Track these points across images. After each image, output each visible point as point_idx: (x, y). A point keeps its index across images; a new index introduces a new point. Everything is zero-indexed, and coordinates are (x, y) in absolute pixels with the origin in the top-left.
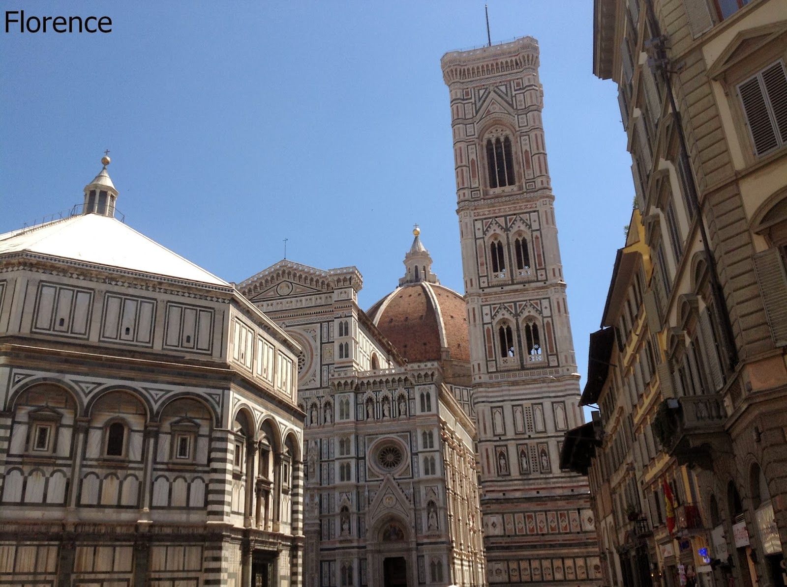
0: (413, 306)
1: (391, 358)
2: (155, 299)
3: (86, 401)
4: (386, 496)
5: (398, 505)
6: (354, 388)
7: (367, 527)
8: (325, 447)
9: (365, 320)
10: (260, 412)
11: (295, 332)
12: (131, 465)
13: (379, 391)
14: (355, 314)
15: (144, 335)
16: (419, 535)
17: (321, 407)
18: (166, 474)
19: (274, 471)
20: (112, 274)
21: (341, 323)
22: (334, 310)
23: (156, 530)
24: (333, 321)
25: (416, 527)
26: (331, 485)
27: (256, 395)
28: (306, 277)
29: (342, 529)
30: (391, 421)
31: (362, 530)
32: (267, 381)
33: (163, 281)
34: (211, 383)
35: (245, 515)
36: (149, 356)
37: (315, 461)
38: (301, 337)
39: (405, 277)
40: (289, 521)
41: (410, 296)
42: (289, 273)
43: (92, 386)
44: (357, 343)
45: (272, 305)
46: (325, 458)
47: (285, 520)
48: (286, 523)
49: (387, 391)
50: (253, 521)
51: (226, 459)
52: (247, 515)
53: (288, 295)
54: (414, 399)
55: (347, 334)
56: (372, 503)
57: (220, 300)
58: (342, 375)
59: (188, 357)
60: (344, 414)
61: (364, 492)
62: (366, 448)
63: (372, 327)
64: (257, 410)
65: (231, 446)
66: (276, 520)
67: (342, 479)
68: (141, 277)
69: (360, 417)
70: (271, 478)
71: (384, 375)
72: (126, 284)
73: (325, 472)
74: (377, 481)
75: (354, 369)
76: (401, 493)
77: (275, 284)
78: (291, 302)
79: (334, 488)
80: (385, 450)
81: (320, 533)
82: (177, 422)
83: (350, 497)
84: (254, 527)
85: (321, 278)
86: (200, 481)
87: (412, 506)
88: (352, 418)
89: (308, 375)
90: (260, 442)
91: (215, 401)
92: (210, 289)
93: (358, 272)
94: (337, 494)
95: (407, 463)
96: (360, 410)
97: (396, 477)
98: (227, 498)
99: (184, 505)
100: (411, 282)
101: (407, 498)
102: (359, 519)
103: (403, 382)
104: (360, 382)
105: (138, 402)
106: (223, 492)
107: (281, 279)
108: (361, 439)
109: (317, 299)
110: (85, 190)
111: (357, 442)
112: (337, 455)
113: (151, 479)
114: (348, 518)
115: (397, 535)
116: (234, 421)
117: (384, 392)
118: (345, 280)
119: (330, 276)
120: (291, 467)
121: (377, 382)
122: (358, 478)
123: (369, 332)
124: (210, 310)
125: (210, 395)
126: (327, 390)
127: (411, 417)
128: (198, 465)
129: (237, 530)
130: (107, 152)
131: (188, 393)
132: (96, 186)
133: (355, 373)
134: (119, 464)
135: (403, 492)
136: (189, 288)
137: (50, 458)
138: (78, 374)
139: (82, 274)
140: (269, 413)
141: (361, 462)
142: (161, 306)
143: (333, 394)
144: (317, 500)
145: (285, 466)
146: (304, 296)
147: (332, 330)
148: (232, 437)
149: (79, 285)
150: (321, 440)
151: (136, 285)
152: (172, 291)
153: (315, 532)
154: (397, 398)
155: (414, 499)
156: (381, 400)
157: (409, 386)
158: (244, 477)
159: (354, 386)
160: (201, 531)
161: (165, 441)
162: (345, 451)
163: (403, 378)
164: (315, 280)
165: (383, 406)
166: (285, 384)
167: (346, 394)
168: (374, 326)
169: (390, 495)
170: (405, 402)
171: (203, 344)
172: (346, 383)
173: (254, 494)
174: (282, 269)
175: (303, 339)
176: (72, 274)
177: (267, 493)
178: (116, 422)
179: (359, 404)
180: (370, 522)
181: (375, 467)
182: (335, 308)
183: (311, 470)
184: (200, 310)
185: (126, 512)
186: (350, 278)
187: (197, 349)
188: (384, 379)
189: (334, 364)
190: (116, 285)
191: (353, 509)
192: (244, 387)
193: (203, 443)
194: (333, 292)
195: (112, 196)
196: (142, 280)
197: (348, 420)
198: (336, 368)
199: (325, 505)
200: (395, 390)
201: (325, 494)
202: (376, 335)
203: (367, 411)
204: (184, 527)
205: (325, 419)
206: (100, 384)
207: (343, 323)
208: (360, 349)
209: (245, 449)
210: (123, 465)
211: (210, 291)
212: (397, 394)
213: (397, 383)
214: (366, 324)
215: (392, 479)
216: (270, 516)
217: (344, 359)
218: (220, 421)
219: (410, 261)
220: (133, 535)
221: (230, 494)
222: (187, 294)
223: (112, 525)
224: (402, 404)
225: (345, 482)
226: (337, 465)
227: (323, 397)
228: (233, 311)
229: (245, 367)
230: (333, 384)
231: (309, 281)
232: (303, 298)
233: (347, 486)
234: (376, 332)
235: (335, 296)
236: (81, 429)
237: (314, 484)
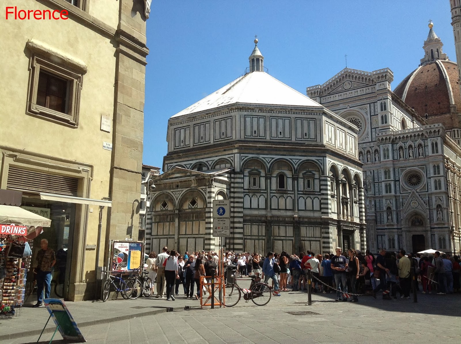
0: (431, 78)
1: (414, 118)
2: (290, 117)
3: (269, 166)
4: (412, 202)
5: (419, 206)
6: (391, 141)
7: (402, 218)
8: (376, 175)
9: (397, 99)
10: (340, 166)
11: (355, 110)
12: (289, 192)
13: (406, 142)
14: (390, 97)
15: (287, 135)
16: (431, 223)
17: (372, 153)
18: (303, 196)
19: (349, 193)
20: (271, 108)
21: (382, 103)
22: (377, 95)
23: (301, 220)
24: (377, 102)
25: (430, 219)
26: (380, 195)
27: (338, 158)
28: (359, 77)
29: (388, 219)
30: (414, 159)
31: (399, 220)
32: (343, 150)
33: (292, 108)
34: (318, 155)
35: (337, 213)
36: (291, 144)
37: (371, 183)
38: (358, 113)
39: (425, 58)
40: (358, 216)
41: (428, 71)
42: (349, 76)
43: (270, 159)
44: (391, 114)
45: (341, 95)
46: (376, 181)
47: (356, 216)
48: (357, 217)
49: (411, 142)
50: (341, 216)
51: (327, 189)
52: (338, 214)
53: (350, 89)
54: (428, 146)
55: (385, 109)
56: (405, 205)
57: (318, 114)
58: (384, 134)
59: (307, 143)
60: (386, 156)
61: (400, 199)
62: (400, 175)
63: (401, 102)
64: (339, 165)
65: (329, 183)
66: (352, 216)
67: (387, 192)
68: (283, 108)
69: (396, 157)
70: (348, 196)
71: (409, 133)
72: (277, 112)
73: (377, 188)
74: (407, 193)
75: (391, 130)
76: (421, 200)
77: (342, 83)
78: (352, 93)
79: (382, 197)
80: (411, 176)
81: (376, 220)
82: (305, 173)
83: (392, 202)
84: (342, 219)
85: (368, 77)
86: (317, 199)
87: (428, 207)
88: (391, 158)
89: (364, 135)
90: (342, 179)
91: (320, 162)
92: (313, 109)
93: (390, 70)
94: (384, 200)
95: (424, 183)
96: (395, 154)
97: (418, 191)
98: (329, 206)
99: (312, 209)
100: (429, 61)
101: (425, 203)
102: (397, 214)
103: (421, 137)
104: (394, 138)
105: (288, 164)
106: (327, 204)
107: (345, 79)
108: (396, 170)
109: (366, 90)
110: (249, 59)
111: (395, 172)
112: (383, 179)
113: (297, 198)
114: (391, 213)
115: (420, 223)
116: (330, 171)
117: (410, 143)
118: (382, 77)
119: (374, 75)
120: (357, 190)
121: (404, 137)
122: (396, 192)
123: (399, 105)
124: (314, 119)
125: (318, 160)
126: (375, 142)
127: (426, 156)
128: (316, 192)
129: (335, 220)
130: (256, 36)
131: (308, 160)
132: (254, 56)
133: (391, 133)
134: (284, 192)
135: (422, 199)
136: (304, 110)
137: (259, 190)
138: (264, 154)
139: (260, 110)
140: (345, 166)
141: (397, 183)
142: (293, 120)
143: (379, 145)
144: (373, 203)
145: (355, 190)
146: (359, 88)
147: (376, 108)
148: (329, 179)
149: (260, 115)
150: (373, 171)
151: (281, 112)
152: (297, 112)
153: (373, 220)
154: (417, 146)
155: (429, 203)
156: (407, 147)
157: (425, 139)
158: (336, 197)
159: (391, 140)
160: (319, 220)
161: (301, 181)
162: (388, 176)
163: (420, 134)
164: (364, 78)
165: (409, 150)
166: (352, 149)
167: (386, 145)
168: (402, 102)
169: (415, 201)
170: (422, 148)
171: (312, 136)
172: (386, 139)
173: (341, 204)
174: (345, 74)
175: (360, 114)
176: (256, 110)
177: (347, 203)
178: (281, 174)
179: (395, 150)
180: (403, 215)
181: (406, 186)
182: (378, 94)
183: (369, 187)
184: (310, 120)
185: (289, 212)
186: (386, 75)
187: (310, 139)
188: (409, 135)
189: (378, 127)
190: (274, 113)
191: (394, 208)
192: (332, 155)
193: (317, 182)
194: (376, 85)
195: (261, 60)
196: (284, 109)
197: (388, 160)
198: (380, 130)
199: (378, 206)
200: (416, 141)
201: (377, 200)
202: (404, 107)
203: (400, 154)
204: (312, 218)
205: (375, 159)
206: (273, 158)
207: (383, 103)
208: (394, 117)
209: (335, 183)
210: (285, 192)
211: (313, 110)
212: (417, 143)
213: (417, 137)
214: (397, 101)
215: (415, 192)
216: (349, 214)
217: (385, 125)
218: (323, 172)
219: (427, 47)
220: (293, 222)
221: (331, 204)
222: (303, 113)
223: (284, 217)
224: (421, 149)
225: (389, 194)
226: (383, 185)
227: (373, 147)
228: (324, 118)
229: (332, 145)
230: (379, 139)
231: (361, 79)
232: (359, 90)
233: (391, 196)
234: (404, 105)
235: (377, 87)
236: (268, 178)
237: (371, 194)
